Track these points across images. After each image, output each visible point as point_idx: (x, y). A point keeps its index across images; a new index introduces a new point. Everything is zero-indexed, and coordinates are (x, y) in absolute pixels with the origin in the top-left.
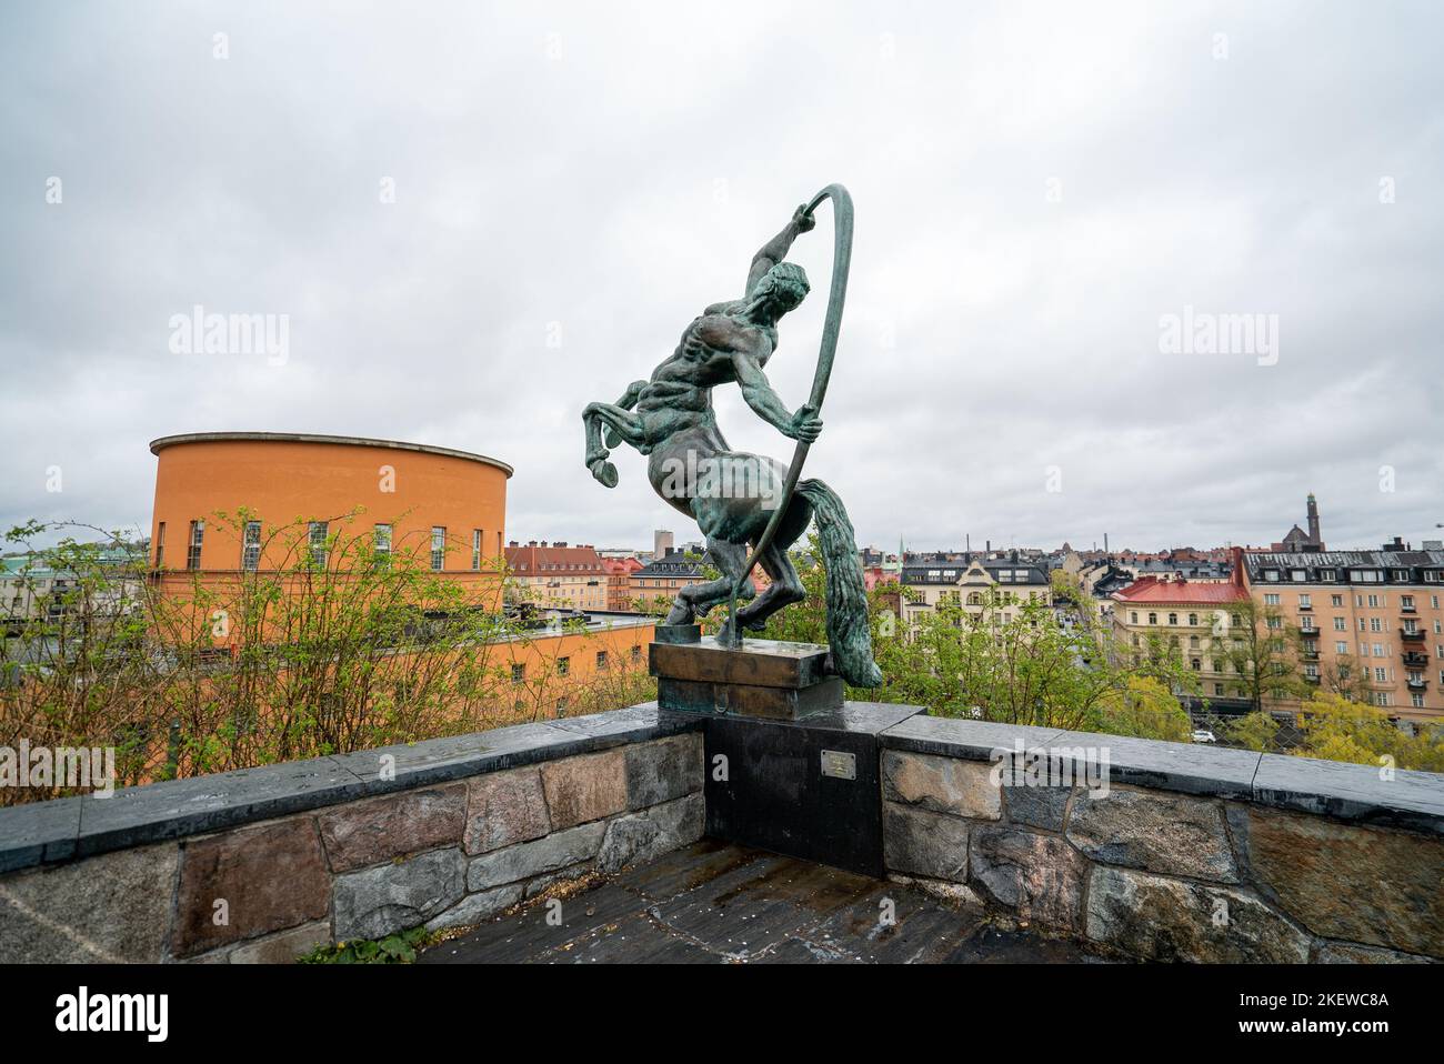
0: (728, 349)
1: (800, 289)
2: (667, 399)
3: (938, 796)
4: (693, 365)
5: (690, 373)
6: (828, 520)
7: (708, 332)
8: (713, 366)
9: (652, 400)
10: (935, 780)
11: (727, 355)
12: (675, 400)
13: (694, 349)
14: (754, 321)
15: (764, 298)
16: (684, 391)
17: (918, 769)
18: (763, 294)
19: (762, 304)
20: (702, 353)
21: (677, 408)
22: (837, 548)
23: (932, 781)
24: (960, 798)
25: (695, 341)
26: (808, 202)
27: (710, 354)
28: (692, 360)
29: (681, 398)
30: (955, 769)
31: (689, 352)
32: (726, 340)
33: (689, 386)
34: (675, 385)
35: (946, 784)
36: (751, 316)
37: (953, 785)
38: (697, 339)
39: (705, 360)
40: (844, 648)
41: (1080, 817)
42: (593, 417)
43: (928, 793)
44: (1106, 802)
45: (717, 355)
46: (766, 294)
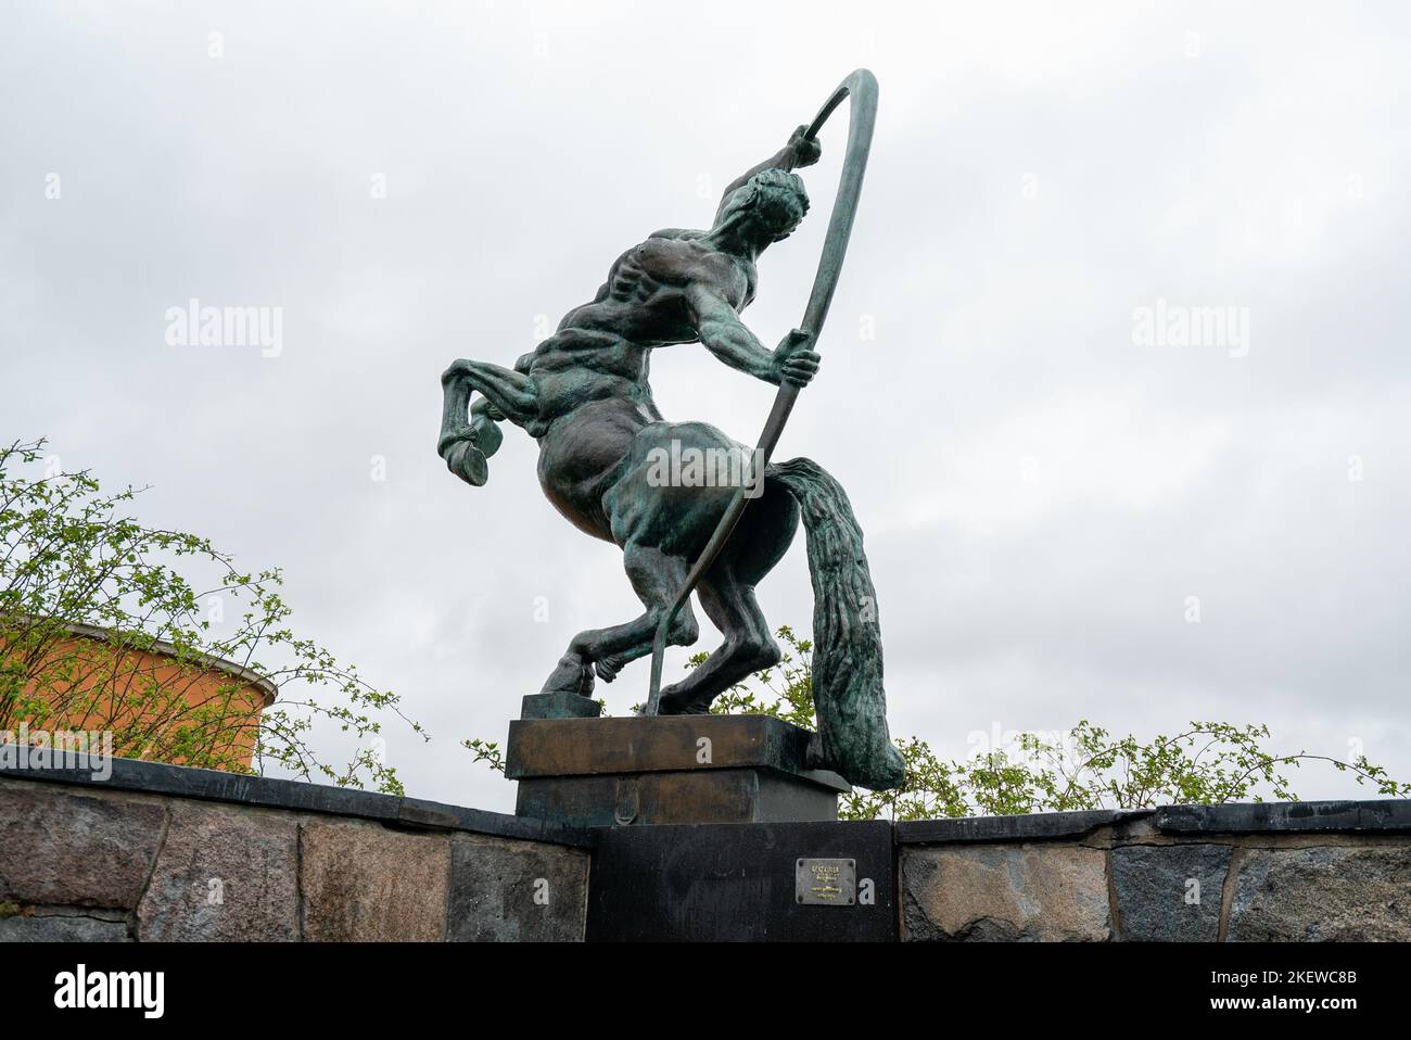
0: (683, 281)
1: (794, 202)
2: (579, 354)
3: (999, 914)
4: (625, 307)
5: (618, 318)
6: (822, 512)
7: (652, 256)
8: (656, 307)
9: (556, 355)
10: (994, 888)
11: (679, 291)
12: (592, 356)
13: (628, 281)
14: (722, 247)
15: (739, 214)
16: (607, 344)
17: (965, 872)
18: (738, 209)
19: (737, 222)
20: (641, 288)
21: (593, 368)
22: (835, 552)
23: (988, 889)
24: (1037, 911)
25: (631, 270)
27: (653, 290)
28: (622, 299)
29: (601, 354)
30: (1028, 861)
31: (621, 286)
32: (678, 268)
33: (615, 338)
34: (594, 334)
35: (1013, 891)
36: (718, 240)
37: (1026, 891)
38: (635, 267)
39: (643, 298)
41: (1247, 908)
42: (459, 380)
43: (982, 913)
44: (1290, 873)
45: (664, 291)
46: (744, 208)
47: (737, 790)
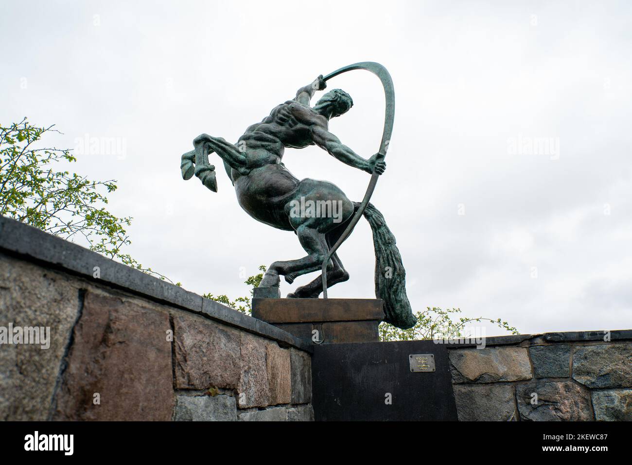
0: (309, 123)
2: (264, 143)
3: (491, 371)
4: (283, 128)
5: (280, 132)
7: (297, 110)
8: (296, 131)
10: (488, 362)
11: (307, 127)
12: (269, 145)
15: (329, 103)
16: (275, 142)
17: (476, 357)
19: (328, 106)
20: (290, 122)
21: (269, 150)
23: (486, 363)
24: (506, 370)
25: (287, 113)
26: (325, 75)
27: (296, 124)
28: (282, 125)
29: (272, 145)
30: (500, 352)
31: (281, 119)
32: (308, 118)
33: (278, 140)
34: (270, 136)
35: (496, 363)
36: (320, 110)
37: (501, 363)
38: (288, 113)
39: (291, 126)
40: (396, 300)
41: (580, 365)
43: (485, 371)
44: (591, 353)
45: (300, 126)
46: (331, 101)
47: (371, 329)
